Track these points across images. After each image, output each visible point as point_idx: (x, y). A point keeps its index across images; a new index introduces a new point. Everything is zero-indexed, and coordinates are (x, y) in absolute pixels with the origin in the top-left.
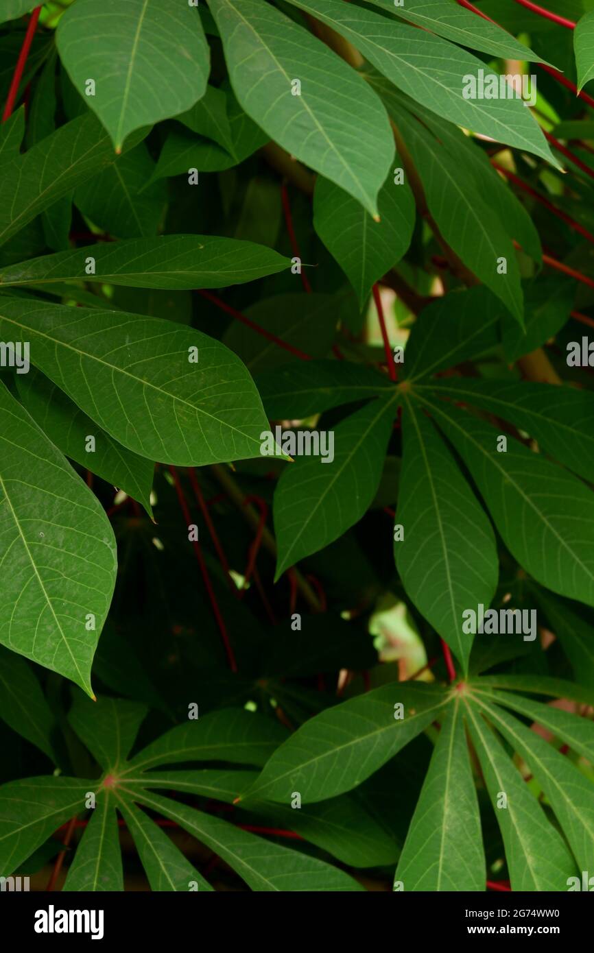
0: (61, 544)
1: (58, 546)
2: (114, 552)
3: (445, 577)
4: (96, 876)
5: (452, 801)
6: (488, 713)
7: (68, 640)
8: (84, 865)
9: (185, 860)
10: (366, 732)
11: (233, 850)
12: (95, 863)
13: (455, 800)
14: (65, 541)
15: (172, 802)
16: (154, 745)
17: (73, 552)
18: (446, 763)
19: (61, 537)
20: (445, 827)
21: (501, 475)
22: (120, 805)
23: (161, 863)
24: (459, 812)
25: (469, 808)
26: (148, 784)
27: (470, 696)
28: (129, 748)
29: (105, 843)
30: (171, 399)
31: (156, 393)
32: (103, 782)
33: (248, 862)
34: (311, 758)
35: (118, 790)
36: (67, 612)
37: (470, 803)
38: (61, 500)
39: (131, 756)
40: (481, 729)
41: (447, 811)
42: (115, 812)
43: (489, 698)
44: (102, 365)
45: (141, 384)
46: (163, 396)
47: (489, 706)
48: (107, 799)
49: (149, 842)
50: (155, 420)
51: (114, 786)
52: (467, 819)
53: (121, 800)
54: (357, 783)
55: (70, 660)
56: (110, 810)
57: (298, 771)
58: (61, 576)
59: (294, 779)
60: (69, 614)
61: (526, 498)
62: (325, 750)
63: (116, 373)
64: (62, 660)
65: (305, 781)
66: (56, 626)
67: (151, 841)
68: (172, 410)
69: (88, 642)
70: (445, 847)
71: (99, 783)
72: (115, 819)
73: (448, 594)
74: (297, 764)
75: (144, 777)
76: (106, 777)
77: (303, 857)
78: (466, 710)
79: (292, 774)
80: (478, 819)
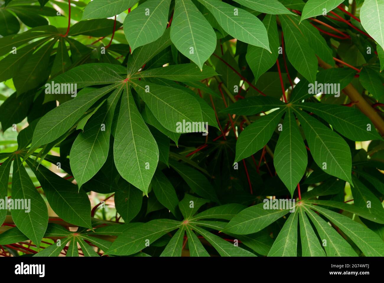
0: (145, 153)
1: (144, 154)
2: (158, 156)
3: (290, 167)
4: (174, 249)
5: (289, 238)
6: (308, 212)
7: (143, 180)
8: (171, 245)
9: (203, 247)
10: (265, 215)
11: (220, 246)
12: (175, 245)
13: (290, 238)
14: (146, 153)
15: (203, 230)
16: (202, 213)
17: (148, 156)
18: (290, 226)
19: (145, 151)
20: (286, 246)
21: (316, 135)
22: (187, 229)
23: (195, 247)
24: (291, 242)
25: (294, 241)
26: (197, 224)
27: (303, 206)
28: (194, 213)
29: (179, 240)
30: (179, 113)
31: (175, 111)
32: (183, 222)
33: (224, 250)
34: (245, 221)
35: (187, 225)
36: (144, 173)
37: (295, 239)
38: (146, 141)
39: (194, 216)
40: (304, 217)
41: (287, 241)
42: (184, 231)
43: (310, 207)
44: (163, 102)
45: (172, 109)
46: (177, 112)
47: (308, 210)
48: (183, 227)
49: (193, 241)
50: (174, 119)
51: (186, 224)
52: (293, 244)
53: (187, 228)
54: (260, 230)
55: (143, 186)
56: (183, 230)
57: (240, 225)
58: (143, 162)
59: (239, 227)
60: (145, 173)
61: (323, 143)
62: (250, 219)
63: (166, 105)
64: (141, 186)
65: (242, 228)
66: (141, 176)
67: (193, 240)
68: (179, 116)
69: (148, 181)
70: (285, 252)
71: (182, 222)
72: (184, 233)
73: (290, 172)
74: (240, 223)
75: (196, 222)
76: (185, 221)
77: (243, 250)
78: (300, 210)
79: (238, 225)
80: (296, 244)
